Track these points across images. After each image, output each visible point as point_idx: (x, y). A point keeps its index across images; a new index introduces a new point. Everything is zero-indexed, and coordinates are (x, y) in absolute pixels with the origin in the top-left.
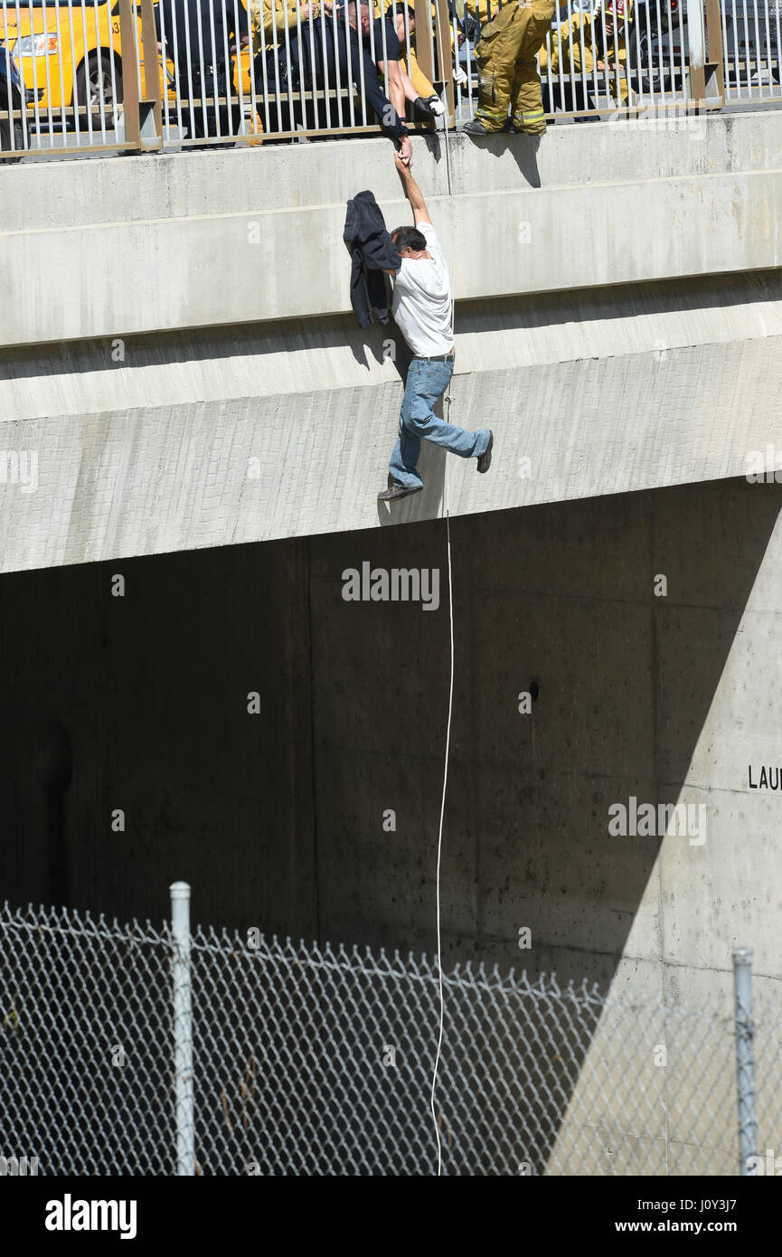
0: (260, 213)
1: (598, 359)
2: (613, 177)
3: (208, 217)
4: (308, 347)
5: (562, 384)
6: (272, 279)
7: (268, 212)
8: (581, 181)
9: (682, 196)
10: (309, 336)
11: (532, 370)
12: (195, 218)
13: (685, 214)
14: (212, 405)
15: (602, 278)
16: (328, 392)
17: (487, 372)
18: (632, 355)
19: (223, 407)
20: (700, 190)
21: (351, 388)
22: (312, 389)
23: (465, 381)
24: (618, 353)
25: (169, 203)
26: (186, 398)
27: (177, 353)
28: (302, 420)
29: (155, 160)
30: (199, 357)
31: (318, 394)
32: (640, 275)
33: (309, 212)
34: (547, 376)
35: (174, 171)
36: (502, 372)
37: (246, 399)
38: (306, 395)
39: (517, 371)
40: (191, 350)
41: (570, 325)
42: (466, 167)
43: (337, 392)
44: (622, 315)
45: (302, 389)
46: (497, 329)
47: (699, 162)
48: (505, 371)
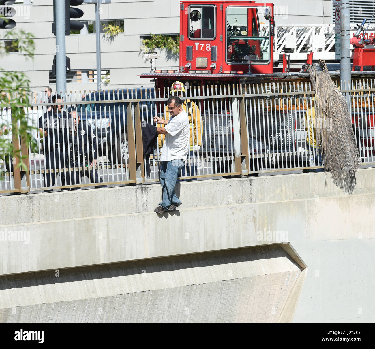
0: (68, 220)
1: (199, 284)
2: (206, 205)
3: (48, 222)
4: (86, 279)
5: (185, 295)
6: (73, 249)
7: (71, 220)
8: (193, 207)
9: (233, 213)
10: (86, 274)
11: (174, 289)
12: (43, 222)
13: (234, 221)
14: (49, 305)
15: (202, 249)
16: (94, 299)
17: (157, 290)
18: (213, 283)
19: (53, 306)
20: (240, 211)
21: (103, 297)
22: (88, 298)
23: (148, 294)
24: (208, 282)
25: (32, 216)
26: (38, 303)
27: (34, 282)
28: (83, 312)
29: (27, 197)
30: (43, 284)
31: (90, 300)
32: (217, 248)
33: (88, 220)
34: (179, 292)
35: (34, 202)
36: (162, 290)
37: (62, 302)
38: (86, 300)
39: (168, 289)
40: (40, 281)
41: (188, 269)
42: (149, 201)
43: (98, 299)
44: (208, 265)
45: (84, 298)
46: (160, 271)
47: (239, 198)
48: (163, 290)
